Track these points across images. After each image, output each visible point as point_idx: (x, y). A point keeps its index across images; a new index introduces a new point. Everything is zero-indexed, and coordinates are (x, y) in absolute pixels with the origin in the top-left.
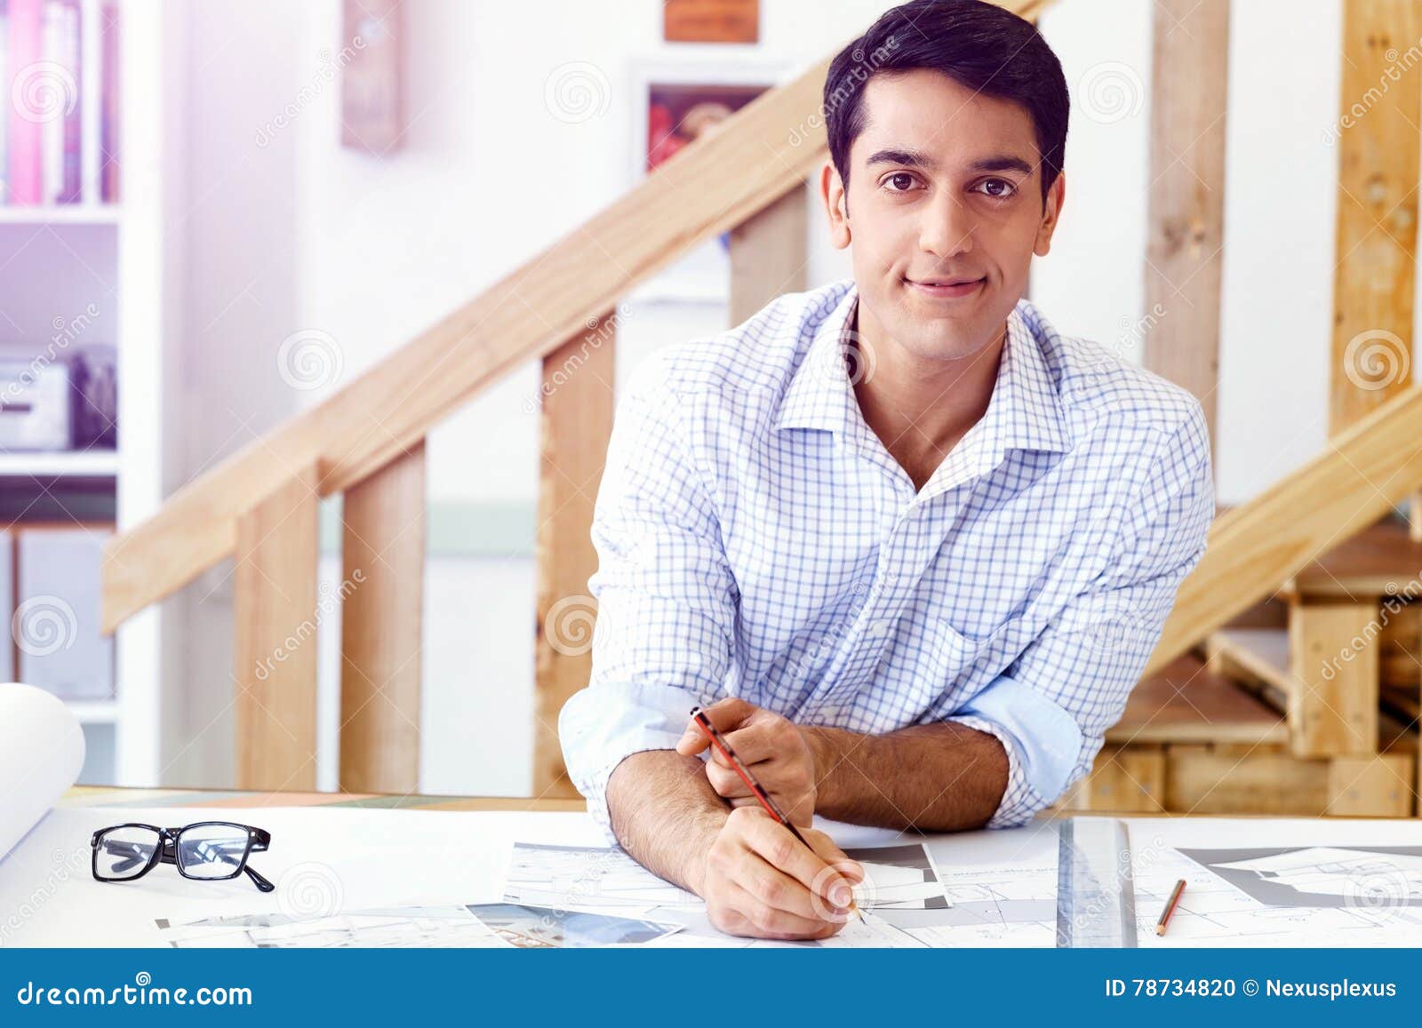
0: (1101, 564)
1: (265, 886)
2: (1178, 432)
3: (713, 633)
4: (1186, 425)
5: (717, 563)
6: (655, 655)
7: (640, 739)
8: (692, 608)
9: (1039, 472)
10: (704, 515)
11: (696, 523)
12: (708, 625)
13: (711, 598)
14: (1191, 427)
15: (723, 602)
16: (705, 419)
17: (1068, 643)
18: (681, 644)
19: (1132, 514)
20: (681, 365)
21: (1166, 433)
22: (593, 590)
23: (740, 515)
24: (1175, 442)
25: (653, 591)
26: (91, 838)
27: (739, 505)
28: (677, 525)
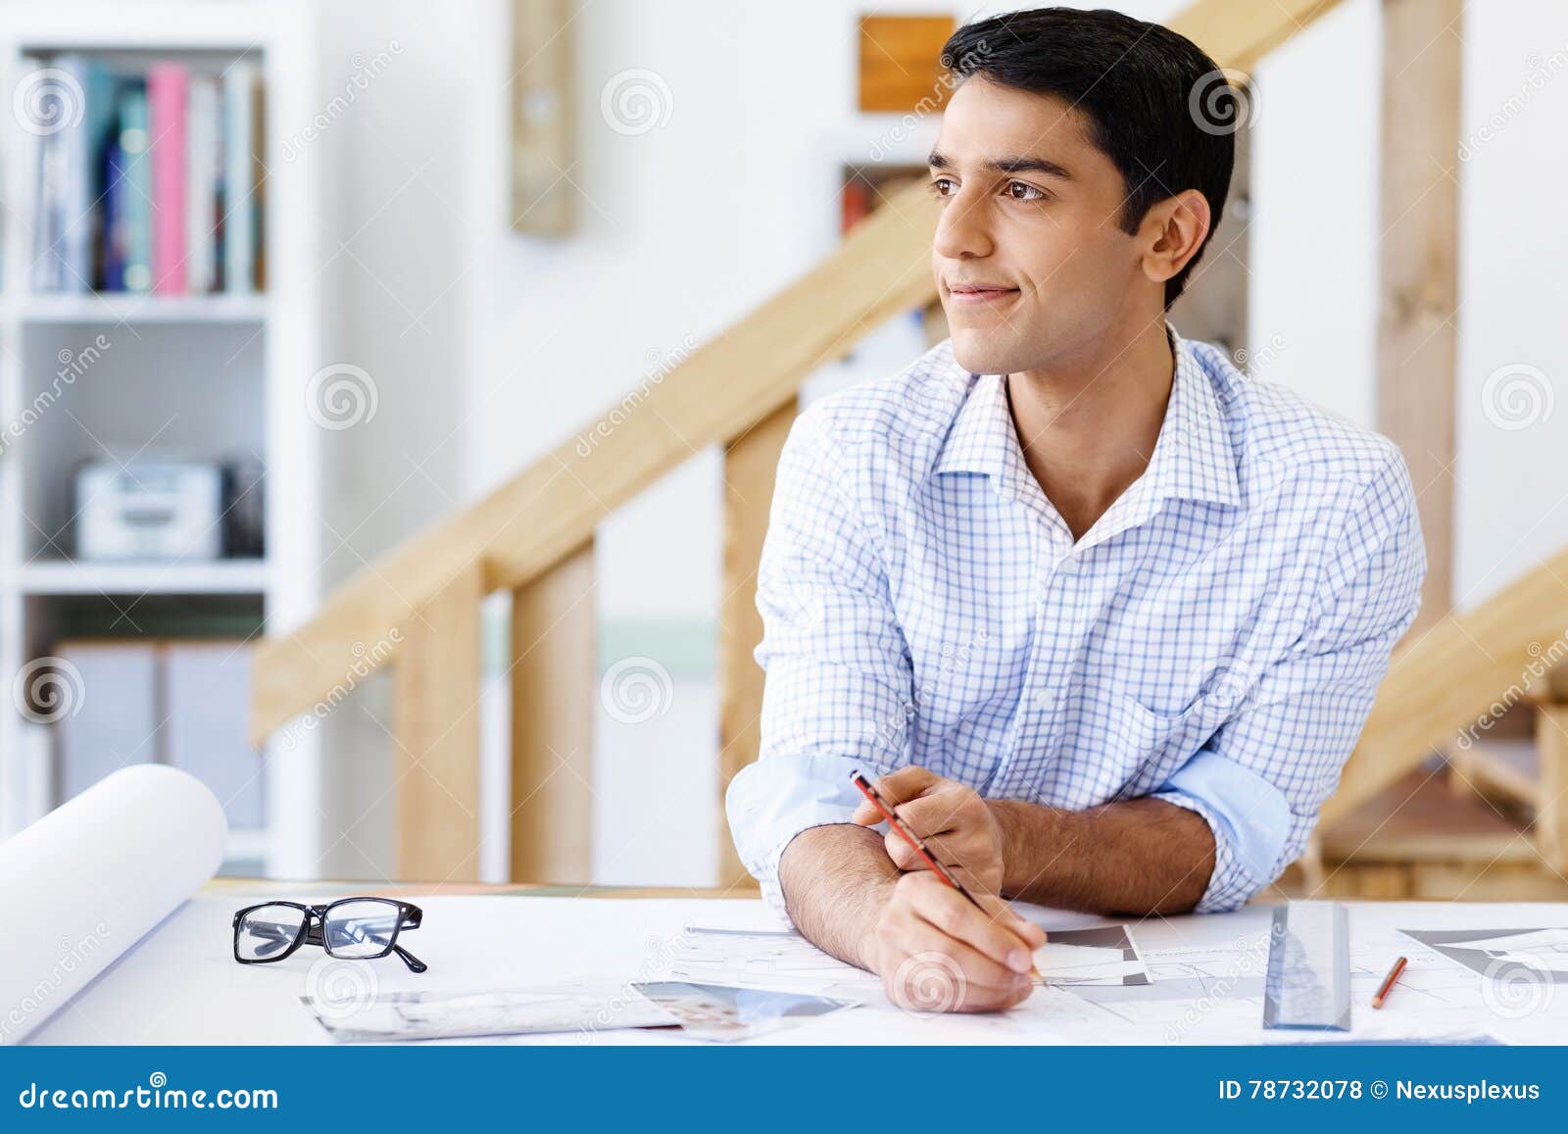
0: (1298, 629)
1: (417, 967)
2: (1374, 484)
3: (888, 699)
4: (1382, 475)
5: (890, 625)
6: (826, 725)
7: (813, 814)
8: (863, 673)
9: (1225, 531)
10: (874, 575)
11: (866, 584)
12: (882, 690)
13: (884, 662)
14: (1389, 478)
15: (898, 667)
16: (872, 470)
17: (1269, 715)
18: (854, 712)
19: (1328, 573)
20: (843, 414)
21: (1361, 485)
22: (760, 661)
23: (909, 575)
24: (1371, 495)
25: (822, 657)
26: (232, 918)
27: (907, 563)
28: (846, 585)
